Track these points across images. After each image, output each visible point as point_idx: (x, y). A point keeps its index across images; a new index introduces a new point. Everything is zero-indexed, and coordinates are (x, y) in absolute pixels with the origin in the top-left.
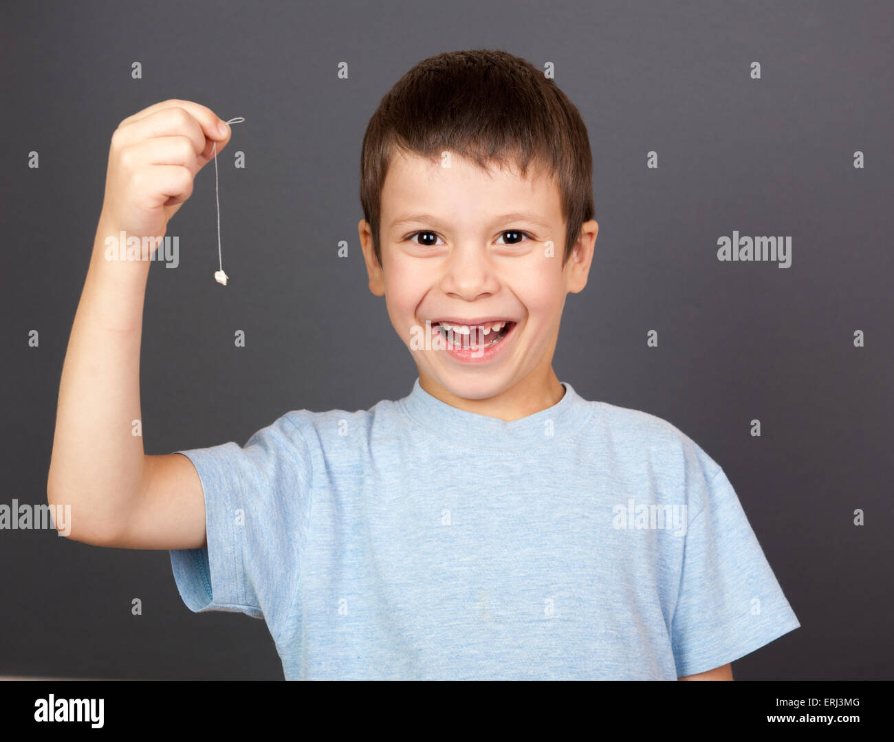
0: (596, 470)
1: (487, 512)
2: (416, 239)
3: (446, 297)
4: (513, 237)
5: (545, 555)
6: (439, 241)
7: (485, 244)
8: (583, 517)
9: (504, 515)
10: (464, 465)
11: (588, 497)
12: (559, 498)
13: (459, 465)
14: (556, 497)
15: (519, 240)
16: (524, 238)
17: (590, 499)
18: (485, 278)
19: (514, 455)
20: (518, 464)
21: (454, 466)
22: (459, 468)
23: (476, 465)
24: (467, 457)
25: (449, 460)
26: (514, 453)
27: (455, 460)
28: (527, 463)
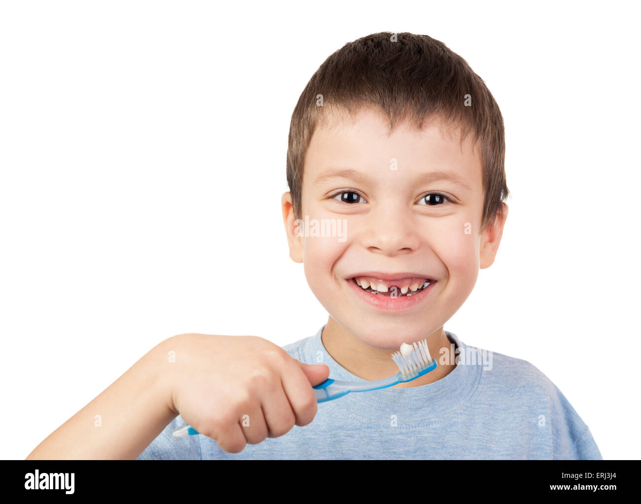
2: (339, 197)
3: (367, 252)
4: (435, 199)
6: (361, 200)
7: (407, 204)
10: (361, 437)
13: (357, 436)
15: (441, 202)
16: (445, 200)
18: (409, 234)
19: (409, 428)
20: (413, 438)
21: (351, 437)
22: (356, 439)
23: (372, 437)
24: (365, 428)
25: (347, 430)
26: (409, 425)
27: (353, 430)
28: (421, 437)
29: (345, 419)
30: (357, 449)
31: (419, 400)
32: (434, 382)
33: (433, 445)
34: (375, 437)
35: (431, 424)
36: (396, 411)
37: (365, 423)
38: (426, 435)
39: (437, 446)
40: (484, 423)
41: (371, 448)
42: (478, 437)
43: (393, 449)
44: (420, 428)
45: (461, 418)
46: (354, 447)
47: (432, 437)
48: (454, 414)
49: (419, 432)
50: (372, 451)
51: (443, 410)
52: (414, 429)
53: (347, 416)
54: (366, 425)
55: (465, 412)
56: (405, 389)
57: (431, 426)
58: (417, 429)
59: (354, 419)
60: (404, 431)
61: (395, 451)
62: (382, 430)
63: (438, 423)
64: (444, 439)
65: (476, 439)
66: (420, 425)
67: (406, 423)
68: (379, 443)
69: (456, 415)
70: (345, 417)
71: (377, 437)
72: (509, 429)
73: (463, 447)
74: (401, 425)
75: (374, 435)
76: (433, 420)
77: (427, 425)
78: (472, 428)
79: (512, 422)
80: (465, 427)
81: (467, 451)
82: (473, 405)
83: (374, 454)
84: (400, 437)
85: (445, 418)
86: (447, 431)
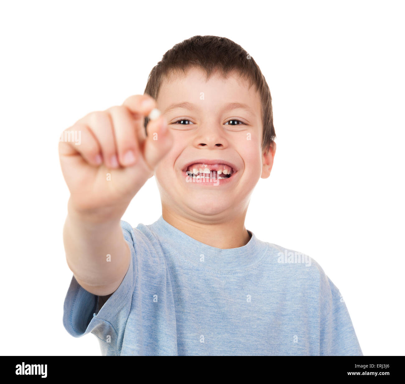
0: (267, 289)
1: (204, 308)
5: (236, 340)
8: (258, 319)
9: (214, 311)
11: (261, 307)
12: (245, 307)
14: (243, 306)
17: (262, 308)
19: (222, 275)
20: (224, 281)
21: (186, 274)
22: (190, 276)
23: (199, 276)
24: (195, 270)
25: (184, 270)
26: (222, 273)
27: (188, 270)
28: (229, 281)
29: (183, 262)
30: (190, 282)
31: (230, 257)
32: (241, 246)
33: (236, 287)
34: (201, 276)
35: (236, 274)
36: (215, 262)
37: (195, 267)
38: (232, 280)
39: (238, 287)
40: (268, 277)
41: (199, 283)
42: (263, 286)
43: (212, 285)
44: (229, 275)
45: (255, 272)
46: (188, 281)
47: (236, 282)
48: (252, 268)
49: (228, 278)
50: (199, 285)
51: (245, 266)
52: (225, 276)
53: (185, 260)
54: (196, 268)
55: (258, 268)
56: (222, 249)
57: (236, 275)
58: (227, 276)
59: (188, 263)
60: (218, 276)
61: (214, 286)
62: (206, 272)
63: (241, 273)
64: (243, 284)
65: (263, 287)
66: (230, 274)
67: (220, 271)
68: (204, 281)
69: (252, 269)
70: (183, 261)
71: (203, 276)
72: (286, 278)
73: (254, 291)
74: (217, 271)
75: (201, 275)
76: (238, 271)
77: (234, 274)
78: (261, 279)
79: (288, 273)
80: (256, 278)
81: (256, 293)
82: (263, 264)
83: (200, 287)
84: (216, 278)
85: (246, 271)
86: (246, 279)
